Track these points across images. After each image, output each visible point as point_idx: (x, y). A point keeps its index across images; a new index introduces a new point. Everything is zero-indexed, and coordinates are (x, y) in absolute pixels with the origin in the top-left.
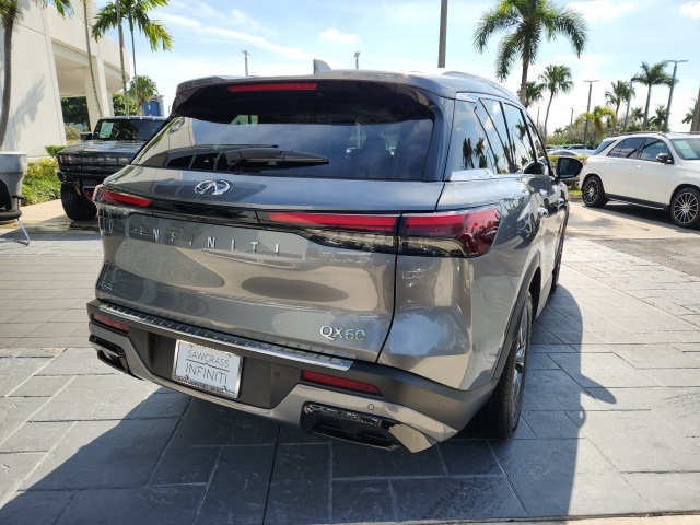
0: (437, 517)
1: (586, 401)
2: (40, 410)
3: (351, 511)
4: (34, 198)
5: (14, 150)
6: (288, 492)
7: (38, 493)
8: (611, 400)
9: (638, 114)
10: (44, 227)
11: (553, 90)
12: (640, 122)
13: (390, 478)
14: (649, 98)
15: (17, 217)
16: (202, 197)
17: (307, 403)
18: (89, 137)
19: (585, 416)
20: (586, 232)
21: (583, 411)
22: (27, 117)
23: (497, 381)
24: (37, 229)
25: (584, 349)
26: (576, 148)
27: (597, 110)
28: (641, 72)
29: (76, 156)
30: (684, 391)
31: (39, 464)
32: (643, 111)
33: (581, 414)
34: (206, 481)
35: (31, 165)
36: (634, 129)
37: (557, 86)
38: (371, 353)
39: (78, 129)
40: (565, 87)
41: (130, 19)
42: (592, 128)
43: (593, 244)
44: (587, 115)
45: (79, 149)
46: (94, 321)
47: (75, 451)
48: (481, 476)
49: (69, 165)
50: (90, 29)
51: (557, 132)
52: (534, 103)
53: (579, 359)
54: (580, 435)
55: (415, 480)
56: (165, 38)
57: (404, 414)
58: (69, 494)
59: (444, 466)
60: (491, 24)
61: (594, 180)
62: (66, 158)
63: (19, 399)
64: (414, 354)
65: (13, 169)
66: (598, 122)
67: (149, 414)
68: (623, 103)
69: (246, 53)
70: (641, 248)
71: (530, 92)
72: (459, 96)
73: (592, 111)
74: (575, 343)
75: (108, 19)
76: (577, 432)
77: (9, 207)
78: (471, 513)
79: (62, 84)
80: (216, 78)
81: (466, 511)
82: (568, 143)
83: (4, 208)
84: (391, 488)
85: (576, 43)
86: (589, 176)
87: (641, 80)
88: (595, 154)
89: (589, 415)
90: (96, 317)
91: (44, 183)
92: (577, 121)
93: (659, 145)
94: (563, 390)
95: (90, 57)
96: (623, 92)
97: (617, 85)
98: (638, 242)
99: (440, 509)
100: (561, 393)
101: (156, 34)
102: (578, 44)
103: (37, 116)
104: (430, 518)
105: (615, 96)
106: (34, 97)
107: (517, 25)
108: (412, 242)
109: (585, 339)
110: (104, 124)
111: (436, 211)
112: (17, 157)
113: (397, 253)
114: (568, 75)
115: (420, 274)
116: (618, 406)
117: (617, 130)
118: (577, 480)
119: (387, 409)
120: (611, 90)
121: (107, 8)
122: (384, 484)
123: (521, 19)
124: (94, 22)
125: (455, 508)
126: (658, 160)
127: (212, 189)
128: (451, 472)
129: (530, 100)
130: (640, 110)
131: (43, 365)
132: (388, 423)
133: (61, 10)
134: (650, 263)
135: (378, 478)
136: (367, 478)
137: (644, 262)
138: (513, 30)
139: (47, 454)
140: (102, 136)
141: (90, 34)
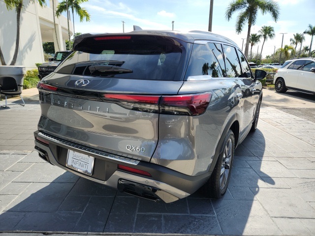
0: (182, 233)
1: (260, 183)
2: (18, 177)
3: (143, 228)
4: (30, 86)
5: (22, 65)
6: (117, 218)
7: (11, 213)
8: (272, 183)
9: (306, 49)
10: (32, 98)
11: (265, 37)
12: (307, 53)
13: (163, 214)
14: (312, 41)
15: (20, 94)
16: (77, 87)
17: (121, 179)
18: (52, 60)
19: (258, 190)
20: (275, 104)
21: (258, 188)
22: (28, 50)
23: (211, 172)
24: (29, 99)
25: (264, 159)
26: (276, 65)
27: (286, 47)
28: (309, 29)
29: (46, 68)
30: (309, 180)
31: (13, 200)
32: (309, 48)
33: (257, 189)
34: (82, 211)
35: (29, 71)
36: (304, 56)
37: (267, 36)
38: (148, 158)
39: (52, 56)
40: (271, 36)
41: (72, 7)
42: (283, 55)
43: (277, 110)
44: (281, 49)
45: (48, 65)
46: (37, 140)
47: (29, 195)
48: (205, 215)
49: (43, 71)
50: (55, 12)
51: (267, 57)
52: (256, 44)
53: (260, 163)
54: (255, 199)
55: (174, 216)
56: (87, 16)
57: (163, 186)
58: (24, 214)
59: (188, 209)
60: (234, 8)
61: (281, 80)
62: (42, 69)
63: (10, 172)
64: (168, 159)
65: (20, 73)
66: (286, 53)
67: (63, 181)
68: (299, 44)
69: (123, 22)
70: (300, 112)
71: (254, 39)
72: (196, 42)
73: (283, 48)
74: (260, 156)
75: (62, 8)
76: (253, 197)
77: (17, 90)
78: (197, 232)
79: (43, 36)
80: (89, 34)
81: (195, 231)
82: (272, 62)
83: (14, 90)
84: (162, 219)
85: (274, 16)
86: (279, 78)
87: (308, 33)
88: (282, 68)
89: (261, 190)
90: (37, 138)
91: (34, 79)
92: (277, 52)
93: (313, 64)
94: (250, 177)
95: (55, 25)
96: (299, 38)
97: (296, 35)
98: (299, 110)
99: (183, 229)
100: (249, 179)
101: (83, 14)
102: (275, 16)
103: (32, 48)
104: (178, 233)
105: (295, 40)
106: (31, 40)
107: (246, 8)
108: (167, 108)
109: (265, 154)
110: (59, 54)
111: (178, 94)
112: (21, 68)
113: (159, 113)
114: (273, 30)
115: (173, 122)
116: (276, 186)
117: (296, 56)
118: (250, 219)
119: (155, 183)
120: (293, 38)
121: (62, 3)
122: (160, 216)
123: (248, 5)
124: (57, 9)
125: (190, 229)
126: (311, 71)
127: (82, 83)
128: (191, 213)
129: (254, 42)
130: (307, 47)
131: (22, 158)
132: (155, 189)
133: (41, 4)
134: (303, 119)
135: (158, 213)
136: (152, 213)
137: (300, 119)
138: (244, 10)
139: (17, 196)
140: (58, 59)
141: (55, 14)
